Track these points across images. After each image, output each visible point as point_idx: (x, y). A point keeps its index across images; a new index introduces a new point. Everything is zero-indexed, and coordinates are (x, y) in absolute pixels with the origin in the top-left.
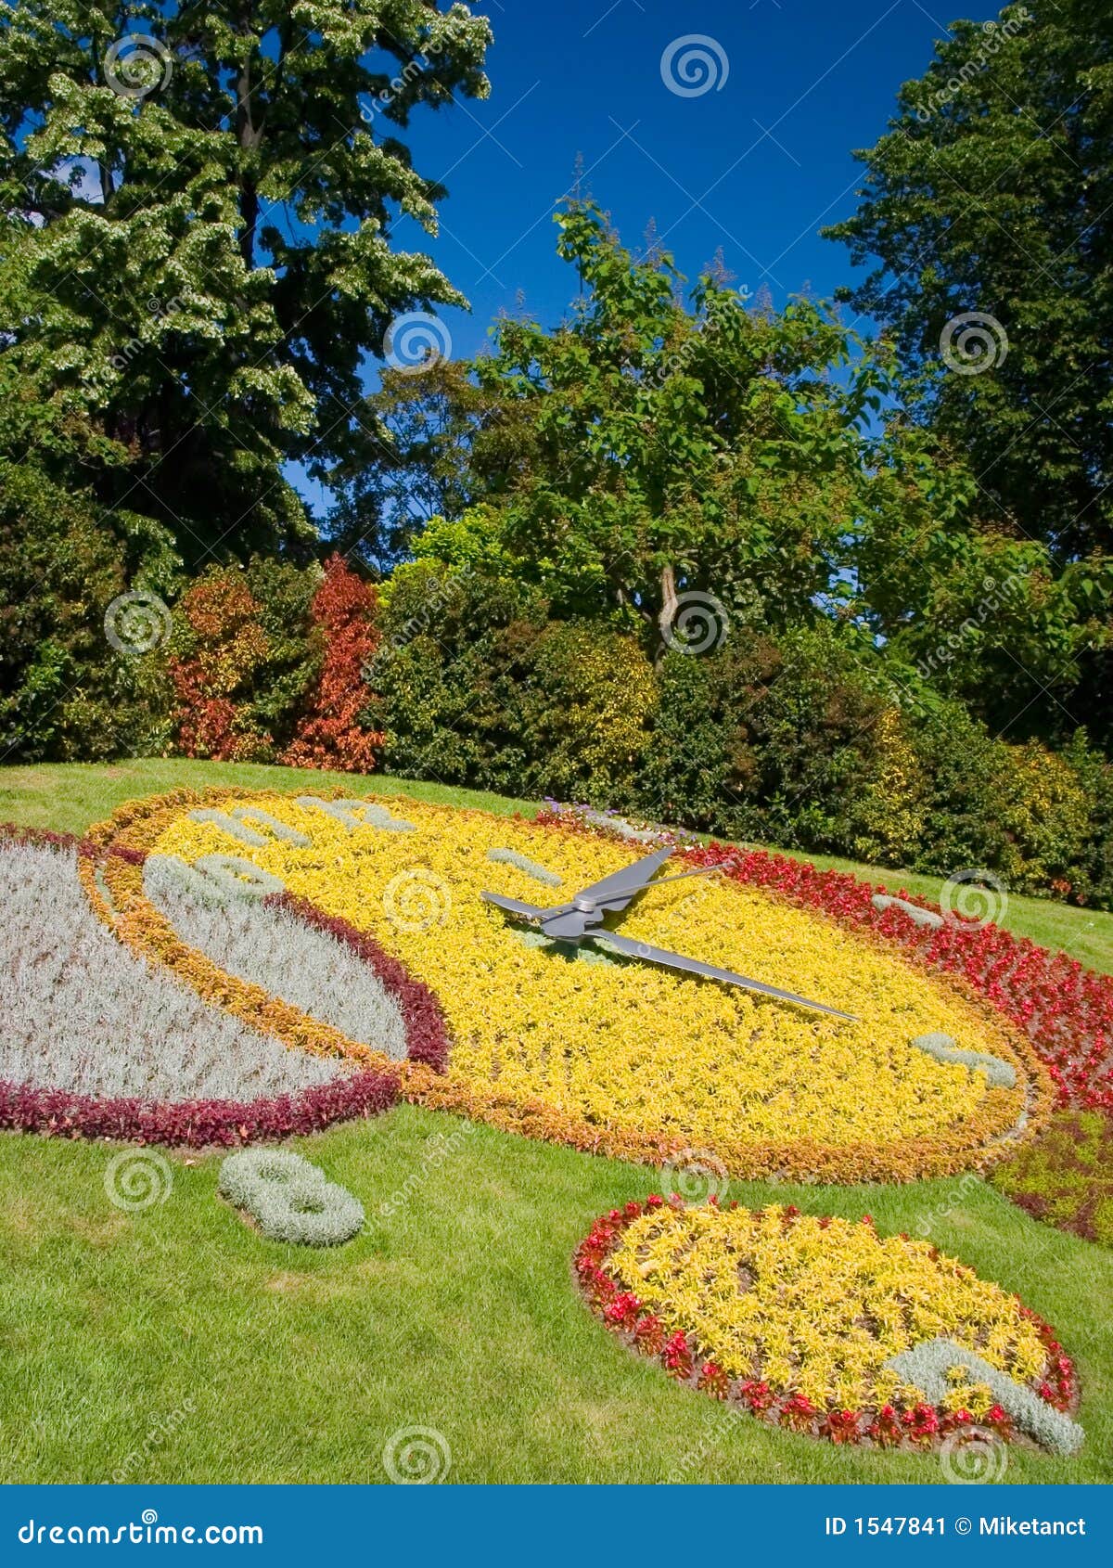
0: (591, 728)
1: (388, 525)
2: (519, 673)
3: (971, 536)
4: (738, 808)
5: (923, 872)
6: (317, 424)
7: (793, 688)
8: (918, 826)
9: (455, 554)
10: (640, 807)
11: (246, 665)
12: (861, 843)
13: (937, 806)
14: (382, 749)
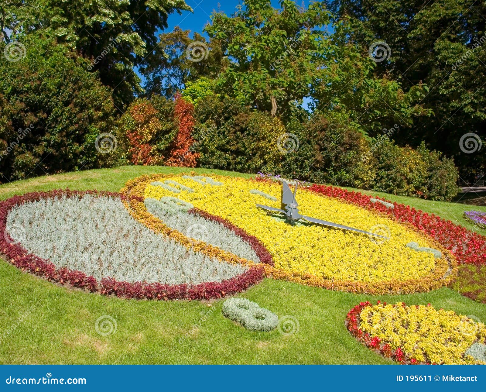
0: (267, 148)
1: (164, 87)
2: (242, 131)
3: (374, 79)
4: (317, 173)
5: (376, 191)
6: (147, 52)
7: (334, 131)
8: (374, 176)
9: (198, 95)
10: (284, 174)
11: (154, 132)
12: (356, 182)
13: (380, 169)
14: (199, 159)
